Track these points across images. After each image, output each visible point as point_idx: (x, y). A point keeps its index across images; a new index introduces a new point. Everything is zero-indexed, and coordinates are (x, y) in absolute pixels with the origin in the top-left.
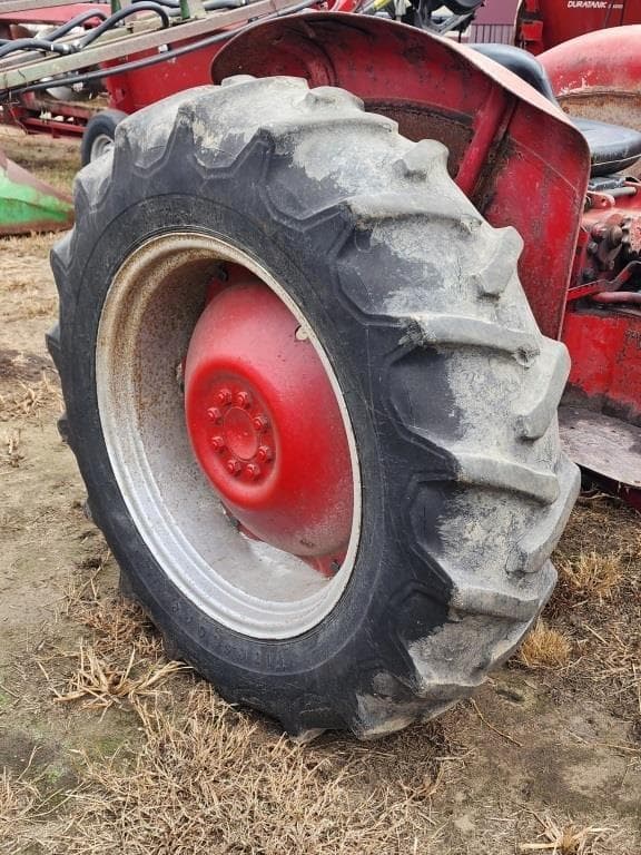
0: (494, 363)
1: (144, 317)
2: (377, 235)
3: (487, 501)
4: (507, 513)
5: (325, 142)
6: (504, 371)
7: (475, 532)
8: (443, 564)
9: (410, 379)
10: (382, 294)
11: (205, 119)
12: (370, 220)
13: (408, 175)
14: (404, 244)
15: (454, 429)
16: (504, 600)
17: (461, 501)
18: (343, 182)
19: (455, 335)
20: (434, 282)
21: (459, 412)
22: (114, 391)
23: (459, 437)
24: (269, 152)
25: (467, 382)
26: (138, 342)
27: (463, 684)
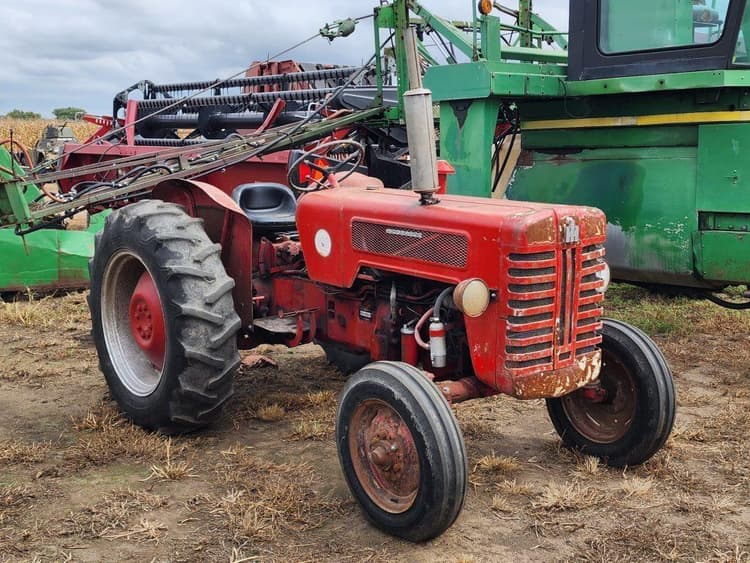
0: (197, 282)
1: (118, 284)
2: (165, 245)
3: (194, 323)
4: (202, 328)
5: (156, 219)
6: (202, 284)
7: (193, 333)
8: (183, 344)
9: (172, 285)
10: (165, 261)
11: (127, 214)
12: (162, 240)
13: (178, 228)
14: (173, 247)
15: (184, 300)
16: (205, 357)
17: (187, 323)
18: (158, 230)
19: (182, 272)
20: (181, 257)
21: (186, 295)
22: (107, 310)
23: (185, 302)
24: (141, 222)
25: (189, 287)
26: (116, 294)
27: (201, 393)
